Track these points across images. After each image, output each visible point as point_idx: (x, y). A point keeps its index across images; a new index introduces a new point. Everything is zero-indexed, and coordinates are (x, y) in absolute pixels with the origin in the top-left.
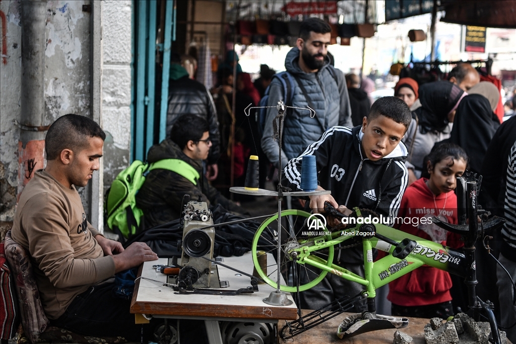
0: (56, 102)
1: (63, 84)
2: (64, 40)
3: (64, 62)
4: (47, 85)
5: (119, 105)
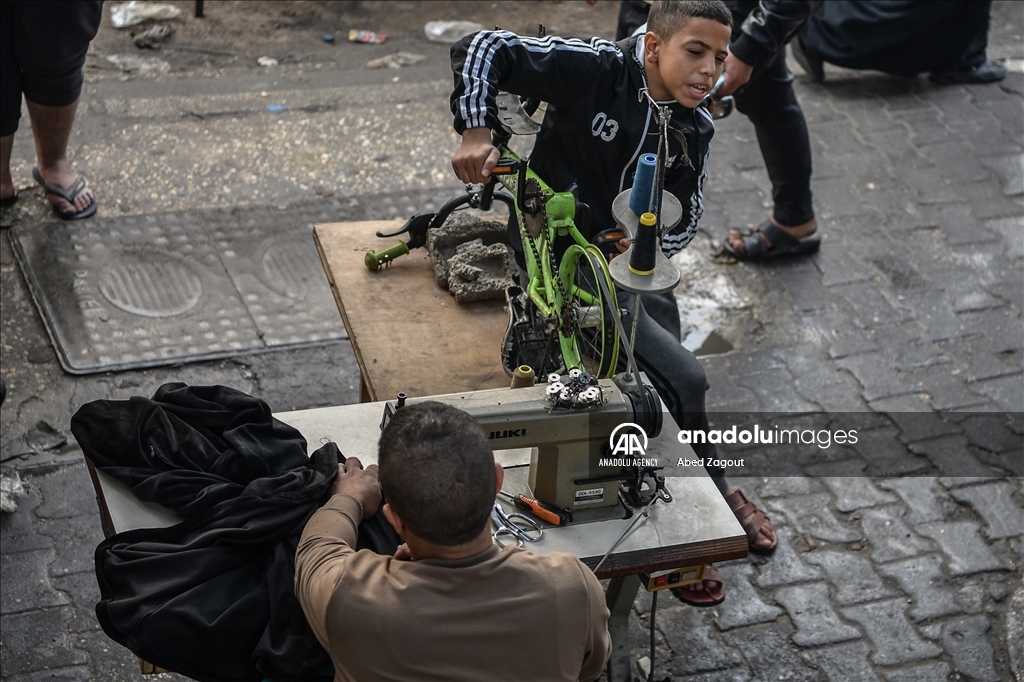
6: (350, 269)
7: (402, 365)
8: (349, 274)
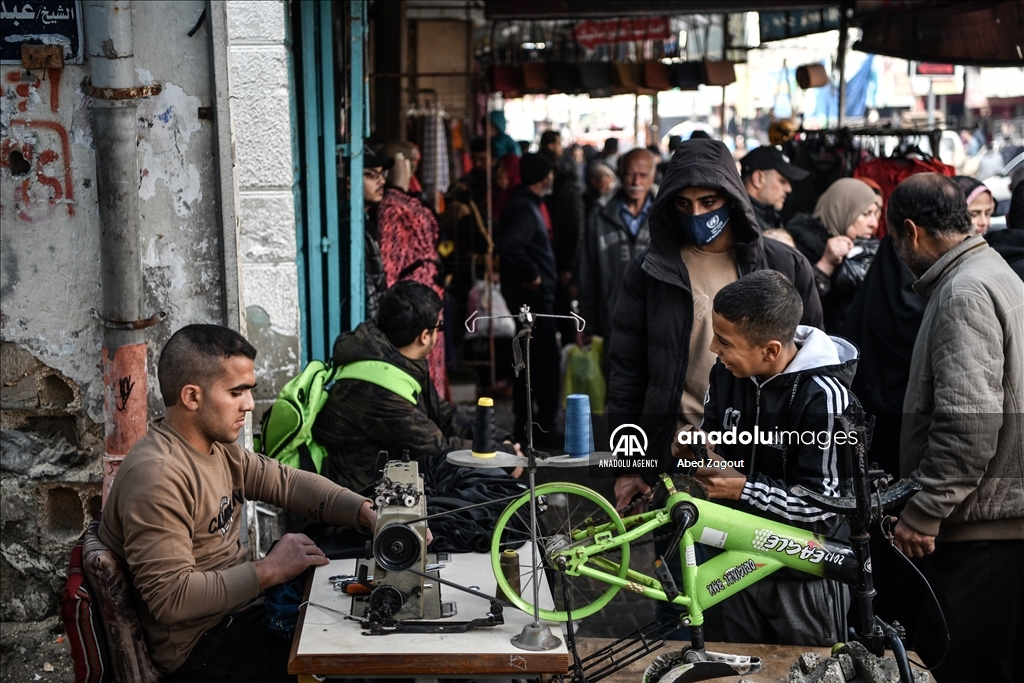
0: (163, 277)
1: (173, 245)
2: (170, 169)
3: (171, 207)
4: (145, 248)
5: (276, 260)
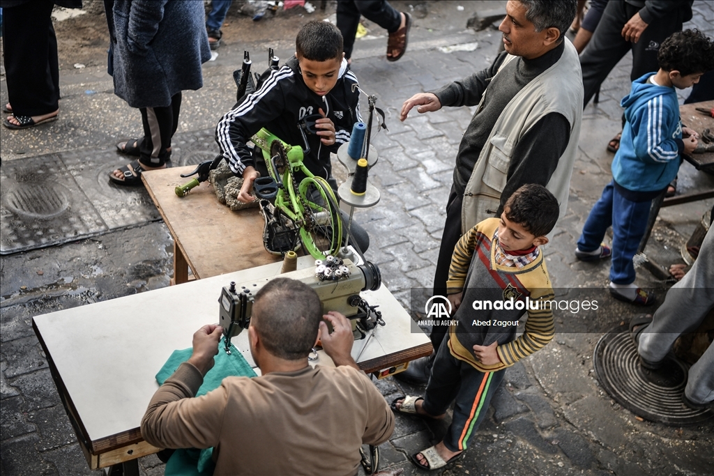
6: (167, 197)
7: (208, 252)
8: (167, 200)
